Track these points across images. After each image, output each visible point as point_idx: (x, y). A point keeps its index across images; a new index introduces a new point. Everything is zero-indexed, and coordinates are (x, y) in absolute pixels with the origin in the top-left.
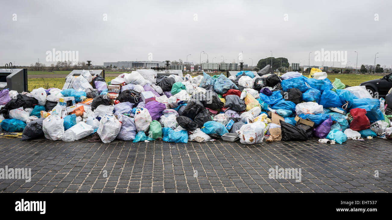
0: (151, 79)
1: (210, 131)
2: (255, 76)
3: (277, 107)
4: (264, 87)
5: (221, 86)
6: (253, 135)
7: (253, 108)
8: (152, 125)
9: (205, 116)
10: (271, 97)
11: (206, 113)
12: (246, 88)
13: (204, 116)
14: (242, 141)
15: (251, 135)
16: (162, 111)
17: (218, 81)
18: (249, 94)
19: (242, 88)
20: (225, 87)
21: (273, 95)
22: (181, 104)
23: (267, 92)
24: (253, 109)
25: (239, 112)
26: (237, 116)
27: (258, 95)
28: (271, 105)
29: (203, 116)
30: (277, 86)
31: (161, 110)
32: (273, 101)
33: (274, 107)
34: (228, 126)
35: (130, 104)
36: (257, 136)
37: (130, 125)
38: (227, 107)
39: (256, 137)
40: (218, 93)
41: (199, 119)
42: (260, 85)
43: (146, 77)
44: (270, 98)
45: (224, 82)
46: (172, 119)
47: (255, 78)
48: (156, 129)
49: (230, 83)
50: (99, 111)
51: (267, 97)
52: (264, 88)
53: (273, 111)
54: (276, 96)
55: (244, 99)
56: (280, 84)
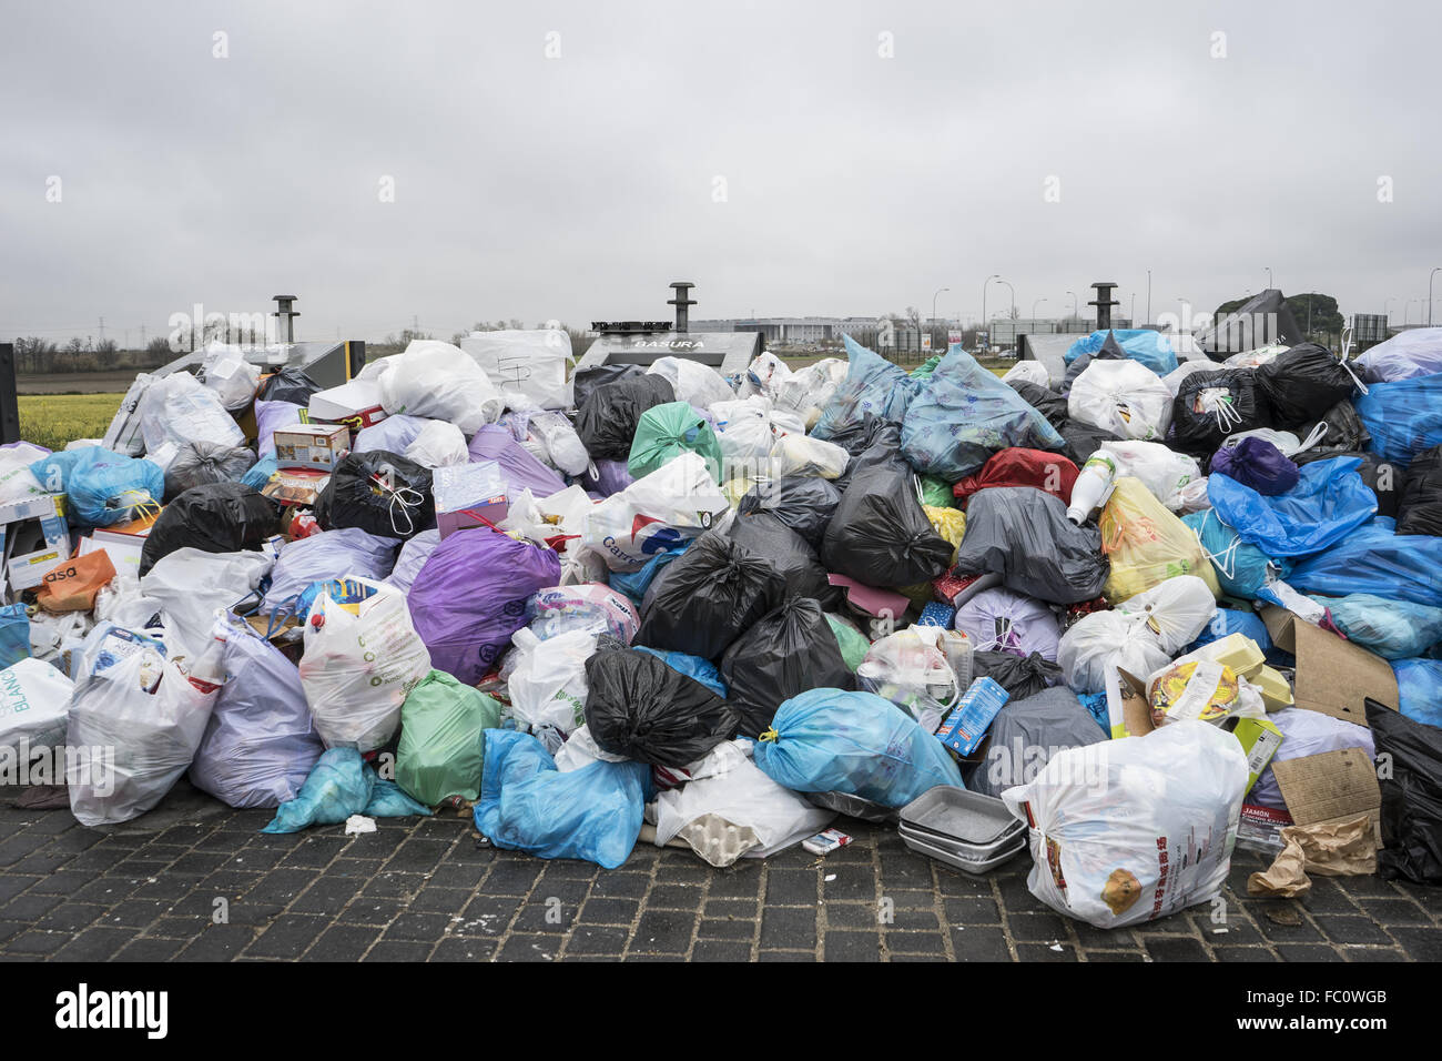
0: (542, 384)
1: (812, 775)
2: (1182, 360)
3: (1334, 581)
4: (1237, 429)
5: (943, 430)
6: (1132, 853)
7: (1154, 583)
8: (416, 703)
9: (792, 650)
10: (1288, 500)
11: (802, 621)
12: (1114, 438)
13: (787, 646)
14: (1039, 883)
15: (1116, 849)
16: (526, 599)
17: (930, 392)
18: (1133, 480)
19: (1087, 436)
20: (969, 435)
21: (1304, 486)
22: (662, 550)
23: (1263, 468)
24: (1153, 592)
25: (1056, 604)
26: (1036, 639)
27: (1201, 486)
28: (1289, 559)
29: (779, 652)
30: (1332, 425)
31: (514, 590)
32: (1303, 532)
33: (1315, 577)
34: (959, 726)
35: (364, 543)
36: (1172, 860)
37: (267, 705)
38: (972, 576)
39: (1164, 870)
40: (925, 471)
41: (751, 667)
42: (1212, 416)
43: (511, 375)
44: (1283, 510)
45: (965, 403)
46: (557, 663)
47: (1178, 376)
48: (437, 737)
49: (1005, 409)
50: (157, 586)
51: (1263, 502)
52: (1241, 437)
53: (1306, 608)
54: (1329, 493)
55: (1094, 518)
56: (1349, 412)
